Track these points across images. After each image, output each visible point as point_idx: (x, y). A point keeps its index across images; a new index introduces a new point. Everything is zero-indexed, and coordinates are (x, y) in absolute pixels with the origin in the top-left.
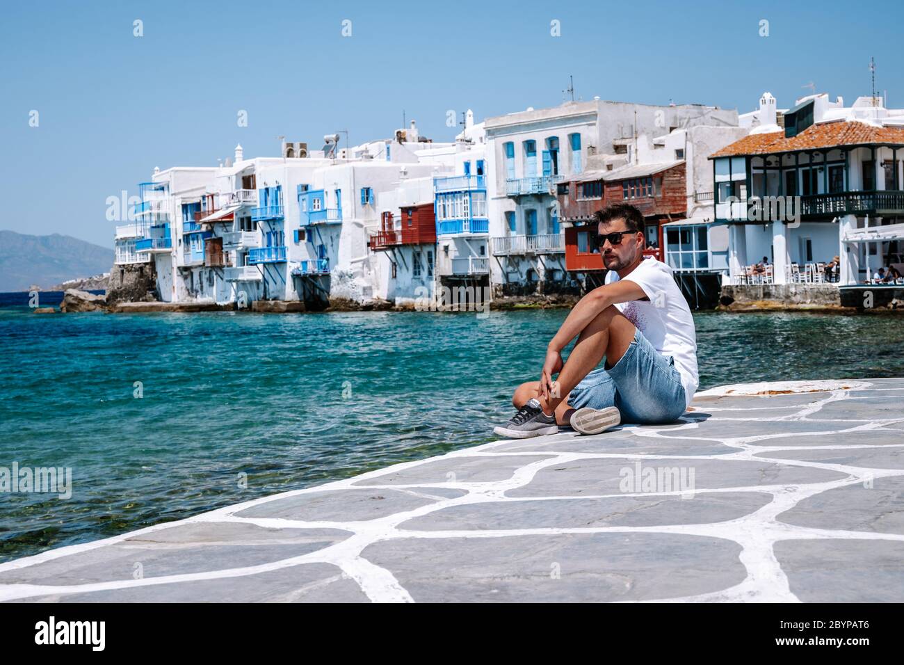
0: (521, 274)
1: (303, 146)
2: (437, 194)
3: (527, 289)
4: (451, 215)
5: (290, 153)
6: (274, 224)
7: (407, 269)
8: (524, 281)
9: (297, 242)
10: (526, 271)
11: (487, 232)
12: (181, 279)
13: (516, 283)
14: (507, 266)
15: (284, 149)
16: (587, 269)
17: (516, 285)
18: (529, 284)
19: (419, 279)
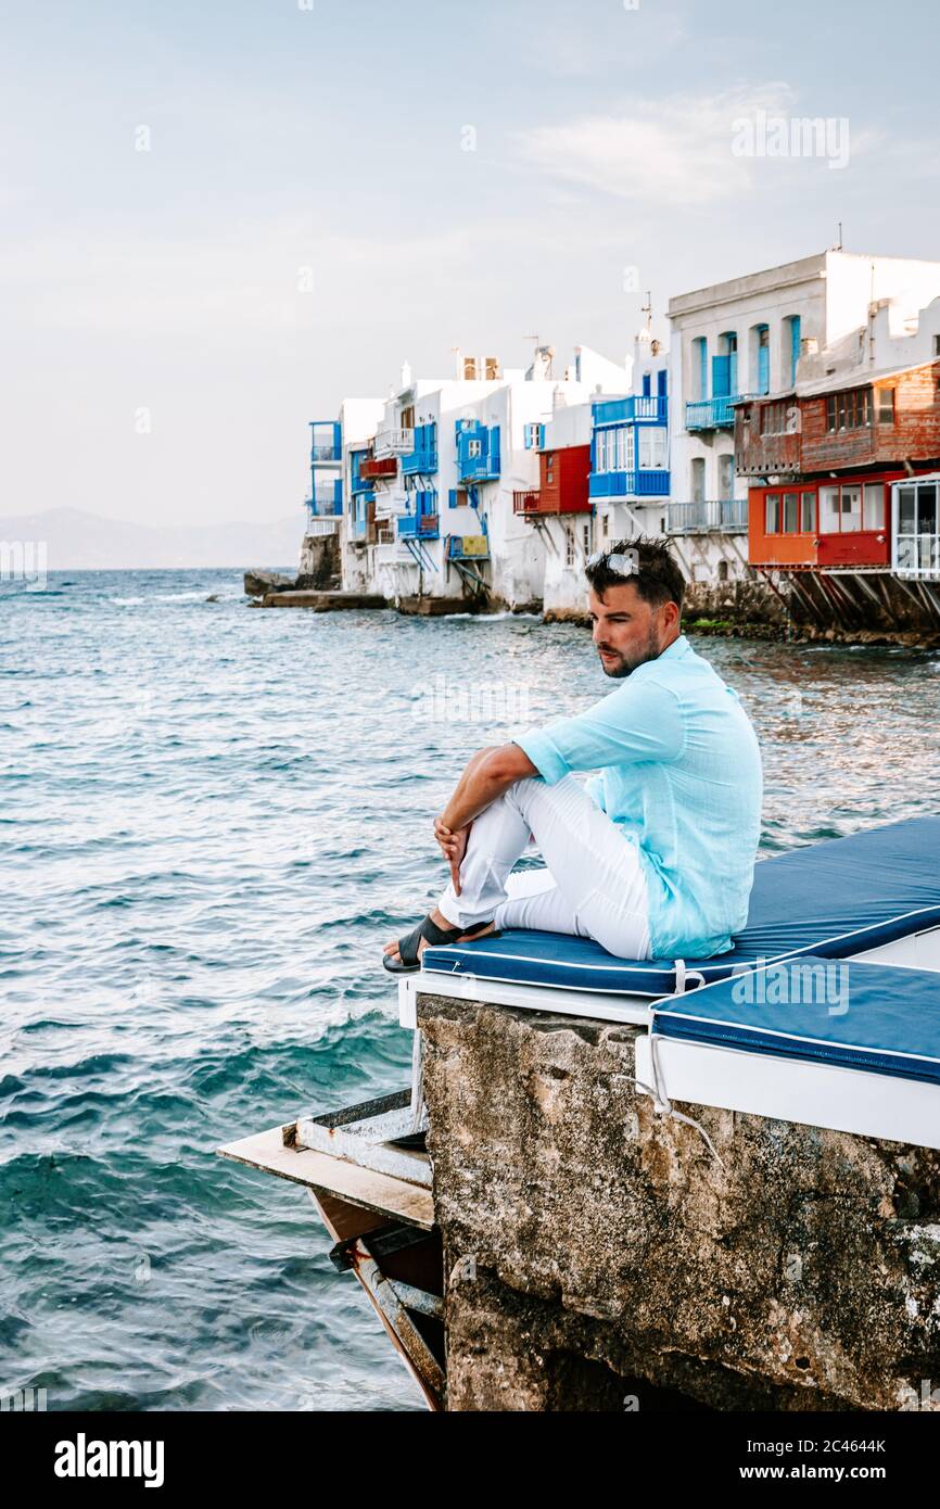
0: (710, 568)
1: (490, 362)
2: (594, 430)
3: (719, 594)
4: (612, 466)
5: (470, 375)
6: (429, 480)
7: (558, 554)
8: (714, 579)
9: (452, 505)
10: (717, 563)
11: (668, 494)
12: (353, 557)
13: (704, 584)
14: (693, 554)
15: (461, 367)
16: (778, 564)
17: (704, 586)
18: (721, 585)
19: (571, 570)
